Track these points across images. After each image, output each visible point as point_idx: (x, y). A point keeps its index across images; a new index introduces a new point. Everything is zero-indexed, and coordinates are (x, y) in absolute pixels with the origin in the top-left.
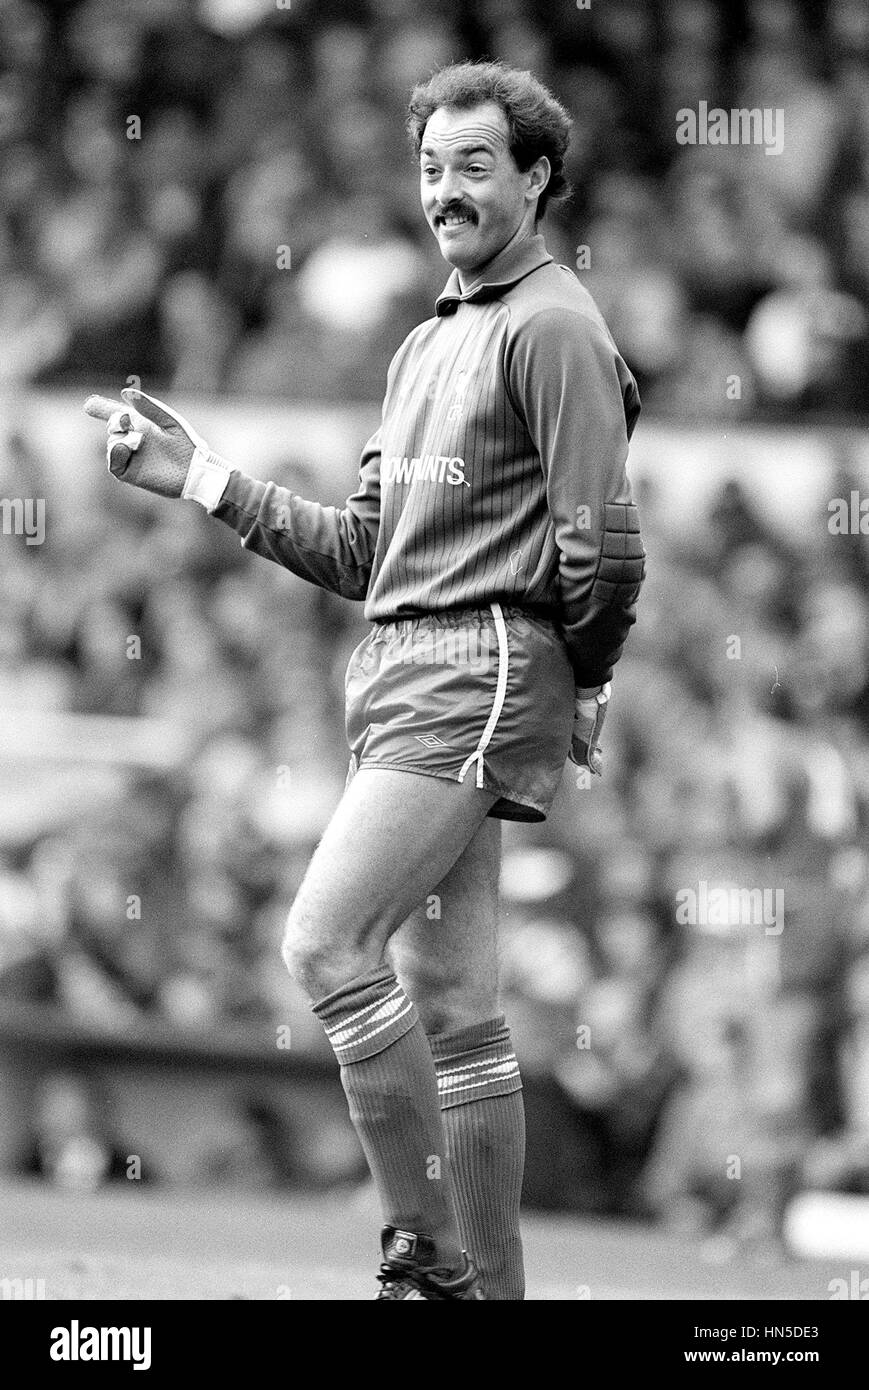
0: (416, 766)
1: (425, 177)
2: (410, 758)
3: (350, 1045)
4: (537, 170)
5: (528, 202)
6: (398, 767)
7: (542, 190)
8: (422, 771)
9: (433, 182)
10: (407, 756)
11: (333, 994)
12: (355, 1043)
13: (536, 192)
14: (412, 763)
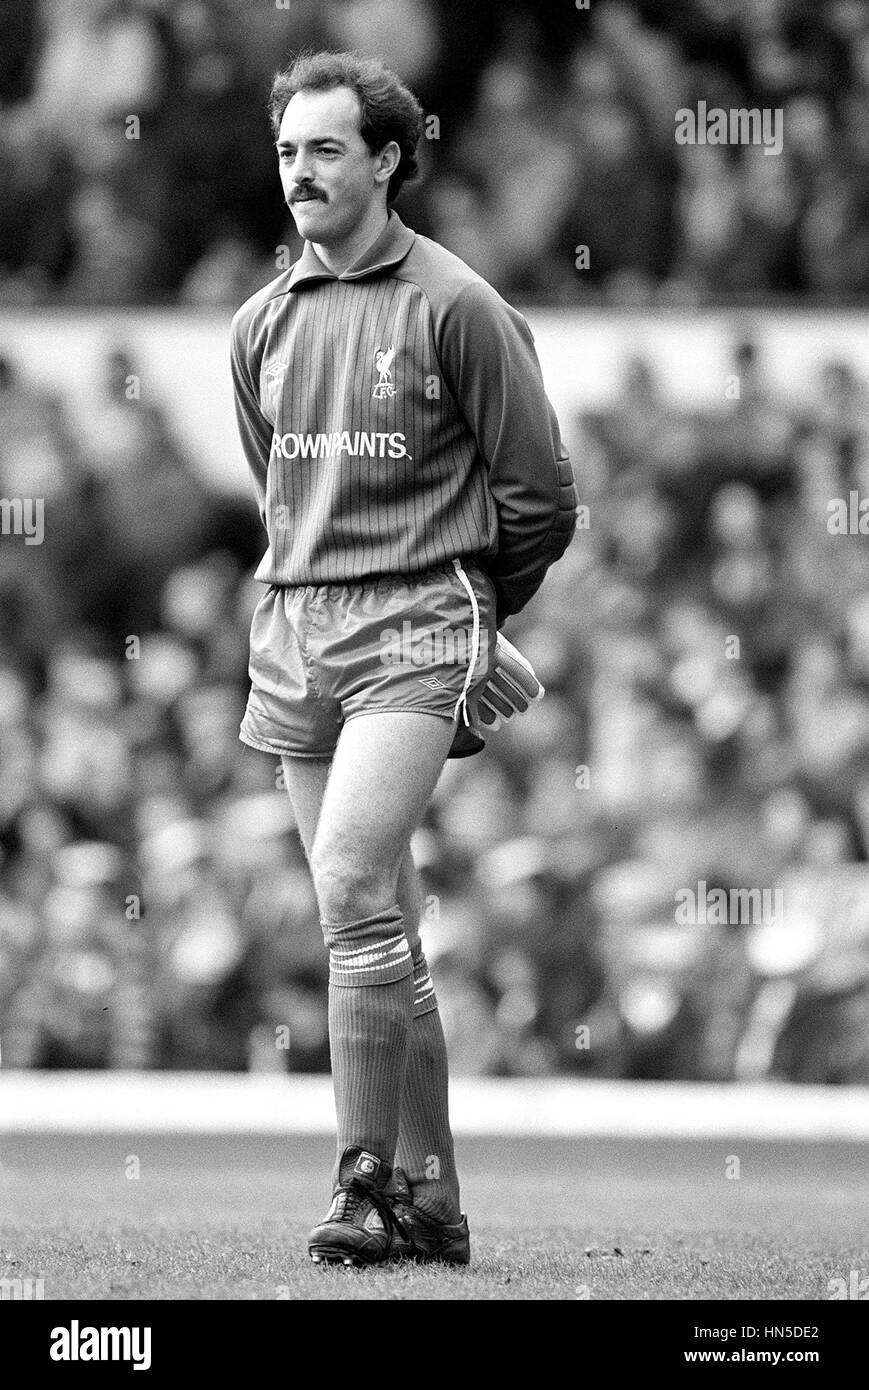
0: (426, 707)
1: (282, 161)
2: (418, 701)
3: (372, 969)
4: (387, 155)
5: (377, 184)
6: (410, 709)
7: (390, 174)
8: (431, 711)
9: (290, 163)
10: (414, 699)
11: (369, 919)
12: (378, 968)
13: (384, 175)
14: (424, 704)
